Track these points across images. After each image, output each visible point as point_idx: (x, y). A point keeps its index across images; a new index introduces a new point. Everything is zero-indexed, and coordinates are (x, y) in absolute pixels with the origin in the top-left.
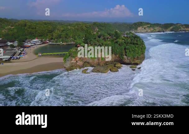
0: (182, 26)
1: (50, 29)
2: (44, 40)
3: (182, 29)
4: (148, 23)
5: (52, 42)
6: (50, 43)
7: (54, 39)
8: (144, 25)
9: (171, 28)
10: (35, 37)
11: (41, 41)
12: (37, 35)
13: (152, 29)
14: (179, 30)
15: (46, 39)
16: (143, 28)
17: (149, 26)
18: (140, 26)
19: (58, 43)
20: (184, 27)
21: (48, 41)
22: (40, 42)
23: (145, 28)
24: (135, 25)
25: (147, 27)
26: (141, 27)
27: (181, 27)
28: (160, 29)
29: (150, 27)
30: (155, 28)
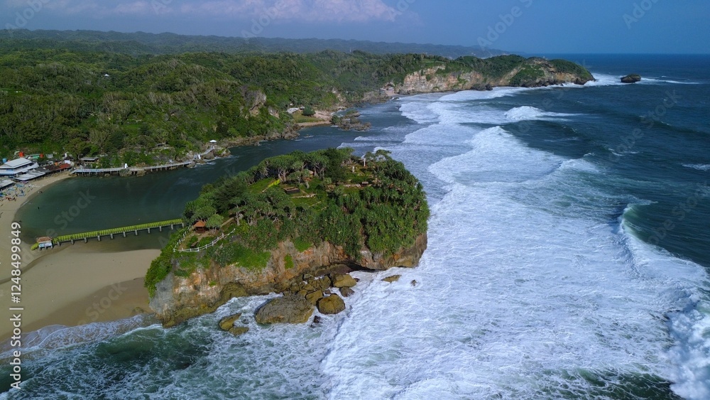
0: (546, 66)
1: (74, 110)
2: (50, 156)
3: (547, 76)
4: (438, 60)
5: (88, 167)
6: (81, 169)
7: (95, 154)
8: (427, 66)
9: (514, 72)
10: (13, 148)
11: (41, 161)
12: (20, 138)
13: (453, 80)
14: (537, 81)
15: (61, 152)
16: (424, 77)
17: (443, 68)
18: (412, 71)
19: (111, 170)
20: (552, 69)
21: (68, 162)
22: (36, 165)
23: (429, 78)
24: (396, 68)
25: (437, 72)
26: (415, 73)
27: (542, 69)
28: (478, 80)
29: (447, 71)
30: (462, 77)
